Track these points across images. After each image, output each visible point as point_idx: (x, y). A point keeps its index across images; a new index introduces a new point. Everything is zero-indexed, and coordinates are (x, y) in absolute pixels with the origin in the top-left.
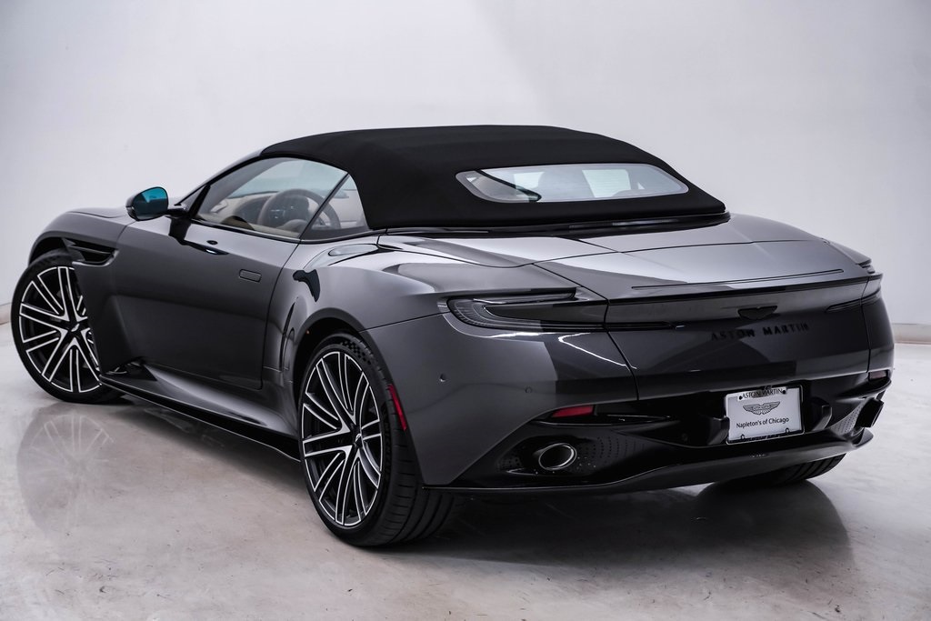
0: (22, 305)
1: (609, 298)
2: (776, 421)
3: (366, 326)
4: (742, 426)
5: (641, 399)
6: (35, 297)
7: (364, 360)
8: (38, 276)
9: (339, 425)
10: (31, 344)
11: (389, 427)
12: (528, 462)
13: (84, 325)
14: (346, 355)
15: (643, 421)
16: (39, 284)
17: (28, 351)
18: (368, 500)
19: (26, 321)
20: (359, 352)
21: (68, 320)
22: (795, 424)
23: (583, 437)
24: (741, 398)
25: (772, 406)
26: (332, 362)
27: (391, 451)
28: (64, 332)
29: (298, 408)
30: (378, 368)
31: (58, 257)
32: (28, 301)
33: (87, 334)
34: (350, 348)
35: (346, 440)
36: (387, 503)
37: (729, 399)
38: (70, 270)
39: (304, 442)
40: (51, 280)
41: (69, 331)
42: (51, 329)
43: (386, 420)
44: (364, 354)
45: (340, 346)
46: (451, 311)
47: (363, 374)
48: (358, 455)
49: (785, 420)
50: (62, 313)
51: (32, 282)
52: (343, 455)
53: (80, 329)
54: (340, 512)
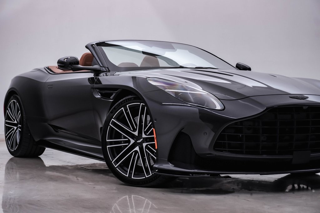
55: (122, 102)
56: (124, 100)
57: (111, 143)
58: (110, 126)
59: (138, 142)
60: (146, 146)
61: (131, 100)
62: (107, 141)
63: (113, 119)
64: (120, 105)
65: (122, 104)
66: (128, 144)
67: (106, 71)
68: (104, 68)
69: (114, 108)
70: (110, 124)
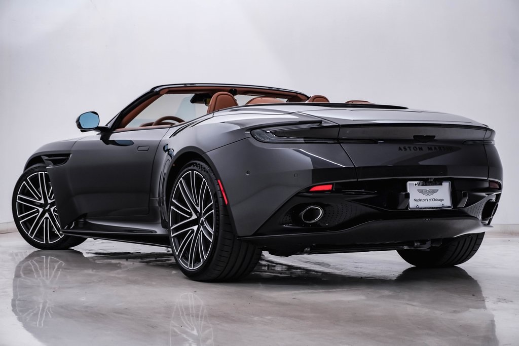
0: (18, 195)
1: (340, 124)
2: (437, 200)
3: (205, 151)
4: (417, 201)
5: (359, 180)
6: (26, 190)
7: (205, 171)
8: (28, 178)
9: (191, 215)
10: (23, 218)
11: (218, 205)
12: (296, 220)
13: (52, 204)
14: (195, 172)
15: (361, 193)
16: (28, 183)
17: (21, 222)
18: (206, 251)
19: (20, 204)
20: (202, 168)
21: (43, 203)
22: (447, 202)
23: (327, 203)
24: (416, 185)
25: (434, 192)
26: (187, 179)
27: (219, 218)
28: (41, 210)
29: (168, 209)
30: (212, 174)
31: (39, 167)
32: (22, 193)
33: (54, 209)
34: (197, 167)
35: (195, 222)
36: (217, 249)
37: (409, 184)
38: (45, 174)
39: (171, 229)
40: (35, 180)
41: (44, 209)
42: (34, 208)
43: (216, 202)
44: (204, 168)
45: (192, 167)
46: (253, 136)
47: (204, 179)
48: (201, 229)
49: (441, 200)
50: (40, 199)
51: (24, 182)
52: (193, 231)
53: (50, 207)
54: (191, 263)
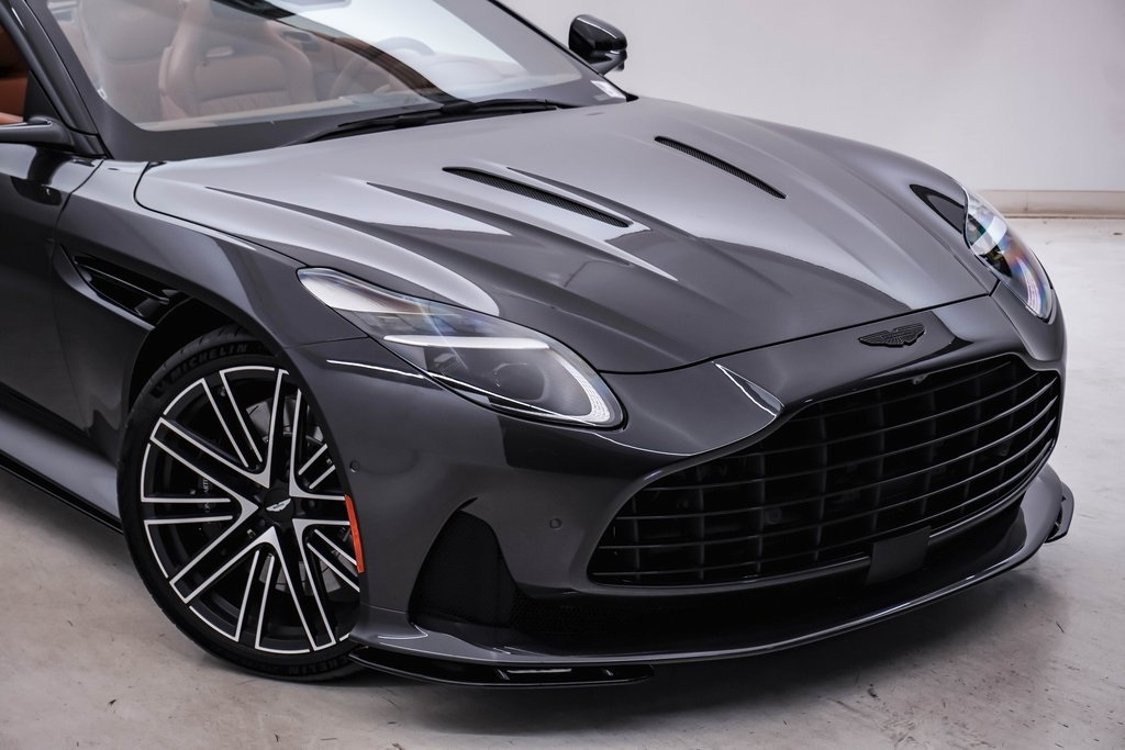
55: (197, 355)
56: (207, 351)
57: (160, 511)
58: (152, 443)
59: (270, 509)
60: (308, 531)
61: (235, 353)
62: (144, 499)
63: (165, 417)
64: (189, 369)
65: (198, 363)
66: (230, 518)
67: (93, 152)
68: (81, 136)
69: (167, 377)
70: (152, 438)
